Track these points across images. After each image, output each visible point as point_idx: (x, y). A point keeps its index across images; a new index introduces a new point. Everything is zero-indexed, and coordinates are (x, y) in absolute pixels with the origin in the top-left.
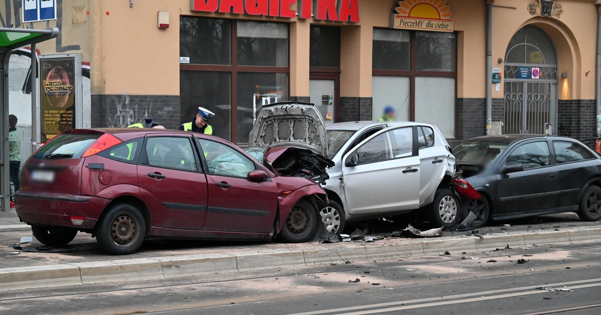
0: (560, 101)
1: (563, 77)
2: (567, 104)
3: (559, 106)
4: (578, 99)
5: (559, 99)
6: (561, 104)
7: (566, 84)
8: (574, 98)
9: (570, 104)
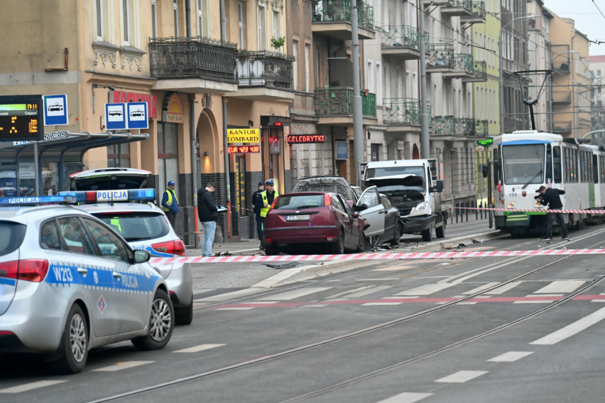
0: (202, 174)
1: (205, 155)
2: (210, 177)
3: (202, 179)
4: (218, 172)
5: (202, 173)
6: (204, 177)
7: (207, 161)
8: (215, 172)
9: (212, 177)
